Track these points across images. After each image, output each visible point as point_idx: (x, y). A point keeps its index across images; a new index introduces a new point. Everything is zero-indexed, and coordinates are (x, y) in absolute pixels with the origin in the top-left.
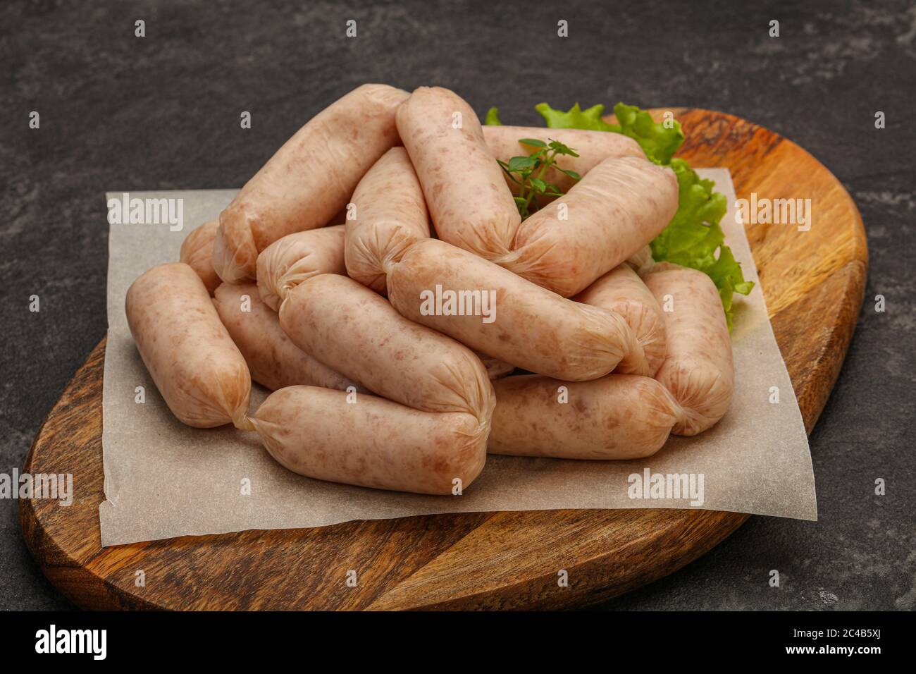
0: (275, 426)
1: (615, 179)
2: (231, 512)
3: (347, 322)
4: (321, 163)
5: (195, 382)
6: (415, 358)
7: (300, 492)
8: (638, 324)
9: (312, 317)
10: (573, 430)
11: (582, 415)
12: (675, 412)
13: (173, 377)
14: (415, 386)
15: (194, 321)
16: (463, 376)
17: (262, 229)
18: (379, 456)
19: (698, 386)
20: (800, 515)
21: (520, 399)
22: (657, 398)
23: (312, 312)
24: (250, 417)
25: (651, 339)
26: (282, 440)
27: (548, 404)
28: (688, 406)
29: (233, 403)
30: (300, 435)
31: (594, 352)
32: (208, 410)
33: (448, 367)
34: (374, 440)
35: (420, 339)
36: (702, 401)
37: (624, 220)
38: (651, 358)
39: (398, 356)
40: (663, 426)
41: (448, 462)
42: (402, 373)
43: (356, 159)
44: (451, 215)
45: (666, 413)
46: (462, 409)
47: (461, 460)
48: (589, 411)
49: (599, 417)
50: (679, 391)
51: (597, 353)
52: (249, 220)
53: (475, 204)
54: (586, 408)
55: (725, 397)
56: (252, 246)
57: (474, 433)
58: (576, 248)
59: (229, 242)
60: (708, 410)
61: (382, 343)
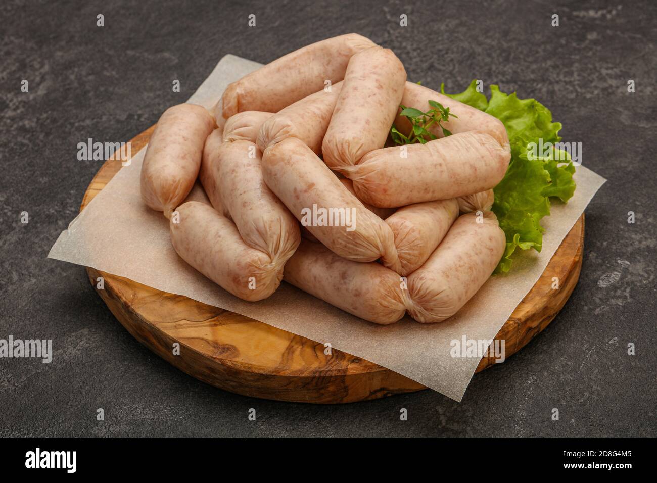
1: (458, 145)
3: (232, 174)
4: (300, 73)
6: (251, 209)
8: (403, 238)
10: (335, 289)
11: (342, 282)
15: (174, 143)
16: (270, 230)
17: (244, 101)
18: (211, 261)
19: (427, 289)
20: (450, 395)
21: (314, 258)
22: (393, 289)
23: (220, 160)
25: (407, 250)
27: (327, 268)
28: (418, 302)
29: (166, 199)
30: (182, 232)
31: (357, 244)
32: (153, 199)
33: (263, 221)
34: (212, 250)
35: (261, 199)
36: (428, 301)
37: (442, 171)
38: (405, 262)
39: (244, 204)
41: (240, 278)
42: (241, 216)
45: (396, 300)
46: (264, 251)
48: (347, 281)
49: (351, 287)
50: (415, 289)
51: (358, 245)
52: (237, 93)
54: (346, 278)
55: (447, 305)
56: (235, 110)
57: (262, 267)
58: (390, 177)
59: (224, 103)
60: (432, 310)
61: (241, 193)
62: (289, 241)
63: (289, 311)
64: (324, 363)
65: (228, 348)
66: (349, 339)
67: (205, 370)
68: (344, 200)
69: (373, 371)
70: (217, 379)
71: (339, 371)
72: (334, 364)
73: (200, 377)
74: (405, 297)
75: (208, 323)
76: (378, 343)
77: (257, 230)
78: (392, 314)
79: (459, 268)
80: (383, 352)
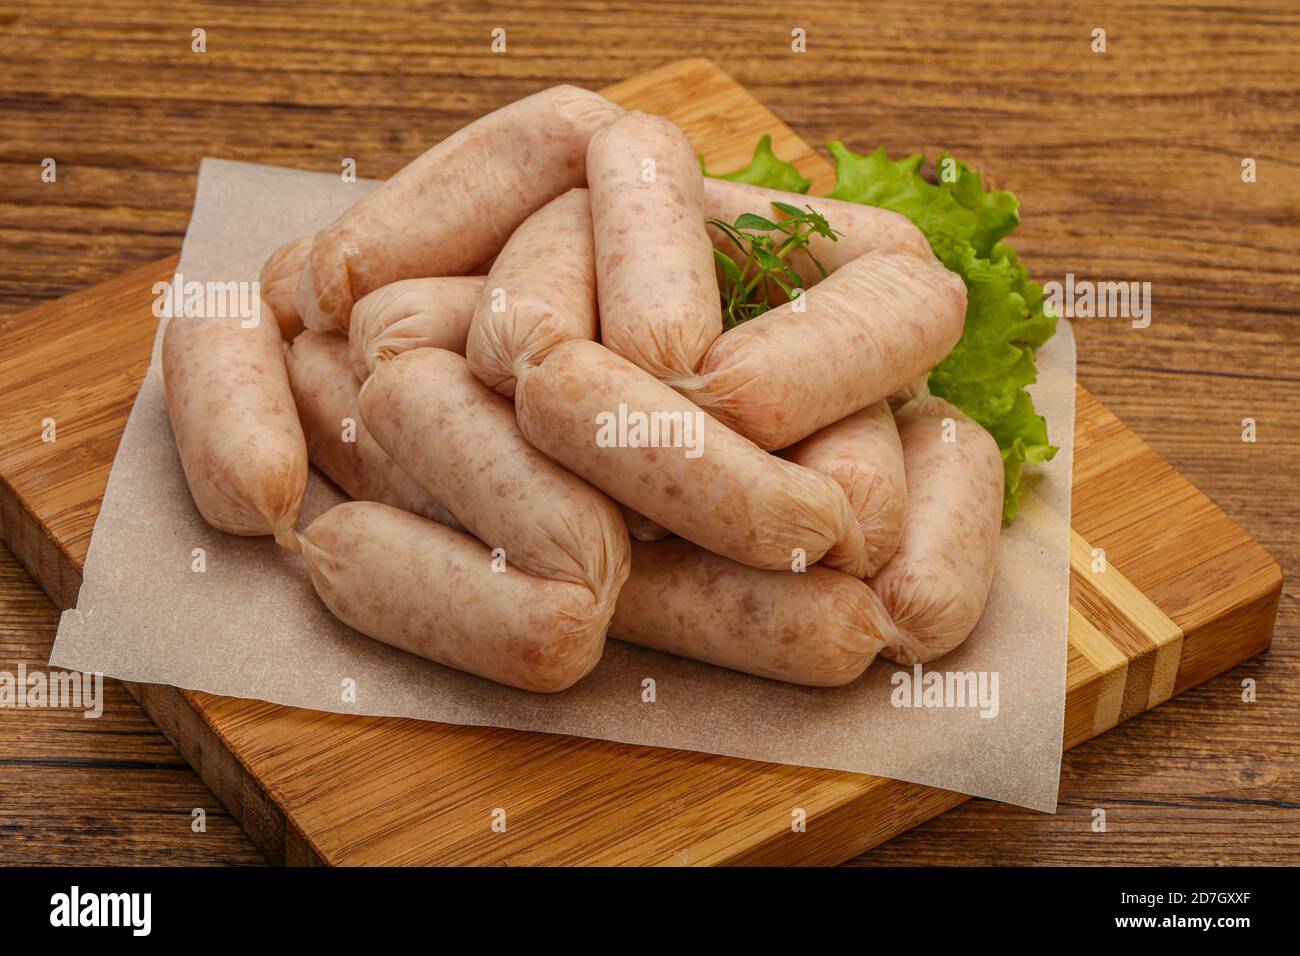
0: (325, 554)
2: (238, 668)
3: (441, 428)
4: (468, 189)
5: (228, 474)
6: (522, 497)
7: (343, 655)
8: (863, 499)
9: (398, 411)
10: (732, 635)
11: (748, 618)
12: (883, 633)
13: (200, 461)
14: (516, 537)
15: (243, 383)
16: (583, 535)
17: (363, 269)
18: (452, 625)
19: (926, 602)
21: (668, 579)
22: (860, 613)
23: (398, 404)
24: (300, 533)
25: (878, 523)
26: (331, 577)
27: (703, 593)
28: (908, 629)
29: (278, 509)
30: (354, 575)
31: (796, 529)
32: (242, 514)
33: (562, 519)
34: (449, 602)
35: (534, 472)
36: (928, 624)
38: (875, 549)
39: (500, 490)
40: (861, 651)
41: (542, 650)
42: (502, 516)
43: (521, 193)
44: (625, 301)
45: (869, 635)
46: (576, 580)
47: (561, 650)
48: (758, 614)
49: (771, 626)
50: (899, 602)
51: (800, 531)
52: (346, 254)
54: (756, 609)
57: (583, 616)
58: (786, 386)
59: (317, 280)
60: (934, 638)
61: (482, 467)
66: (787, 736)
74: (884, 624)
76: (848, 729)
77: (554, 540)
79: (966, 541)
80: (868, 746)
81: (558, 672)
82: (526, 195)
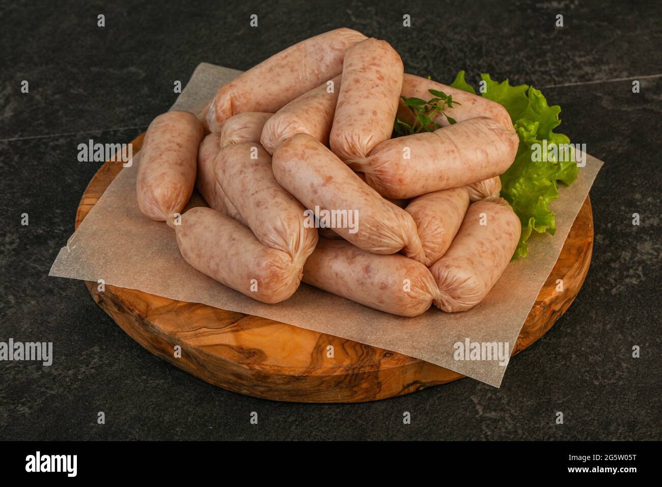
6: (266, 208)
9: (225, 166)
11: (366, 276)
12: (431, 291)
14: (260, 226)
15: (170, 150)
16: (289, 228)
17: (237, 103)
18: (227, 265)
19: (454, 278)
20: (489, 381)
21: (334, 254)
22: (419, 278)
23: (225, 162)
25: (430, 238)
26: (182, 239)
27: (349, 263)
28: (445, 291)
29: (168, 208)
30: (191, 239)
31: (381, 235)
32: (153, 208)
33: (281, 219)
34: (227, 254)
35: (275, 197)
36: (454, 289)
38: (429, 251)
39: (258, 204)
41: (262, 279)
42: (256, 216)
45: (423, 290)
46: (283, 249)
47: (270, 281)
48: (371, 274)
49: (376, 280)
52: (231, 95)
53: (355, 120)
54: (370, 272)
55: (474, 292)
56: (229, 113)
57: (284, 266)
58: (405, 167)
60: (459, 298)
61: (253, 193)
62: (308, 238)
63: (311, 310)
64: (355, 359)
65: (254, 353)
66: (378, 334)
67: (231, 377)
68: (364, 192)
69: (406, 364)
70: (245, 385)
71: (372, 366)
72: (365, 360)
73: (226, 386)
74: (432, 287)
75: (229, 330)
77: (275, 229)
78: (420, 305)
79: (483, 254)
80: (415, 344)
81: (269, 292)
82: (319, 76)
